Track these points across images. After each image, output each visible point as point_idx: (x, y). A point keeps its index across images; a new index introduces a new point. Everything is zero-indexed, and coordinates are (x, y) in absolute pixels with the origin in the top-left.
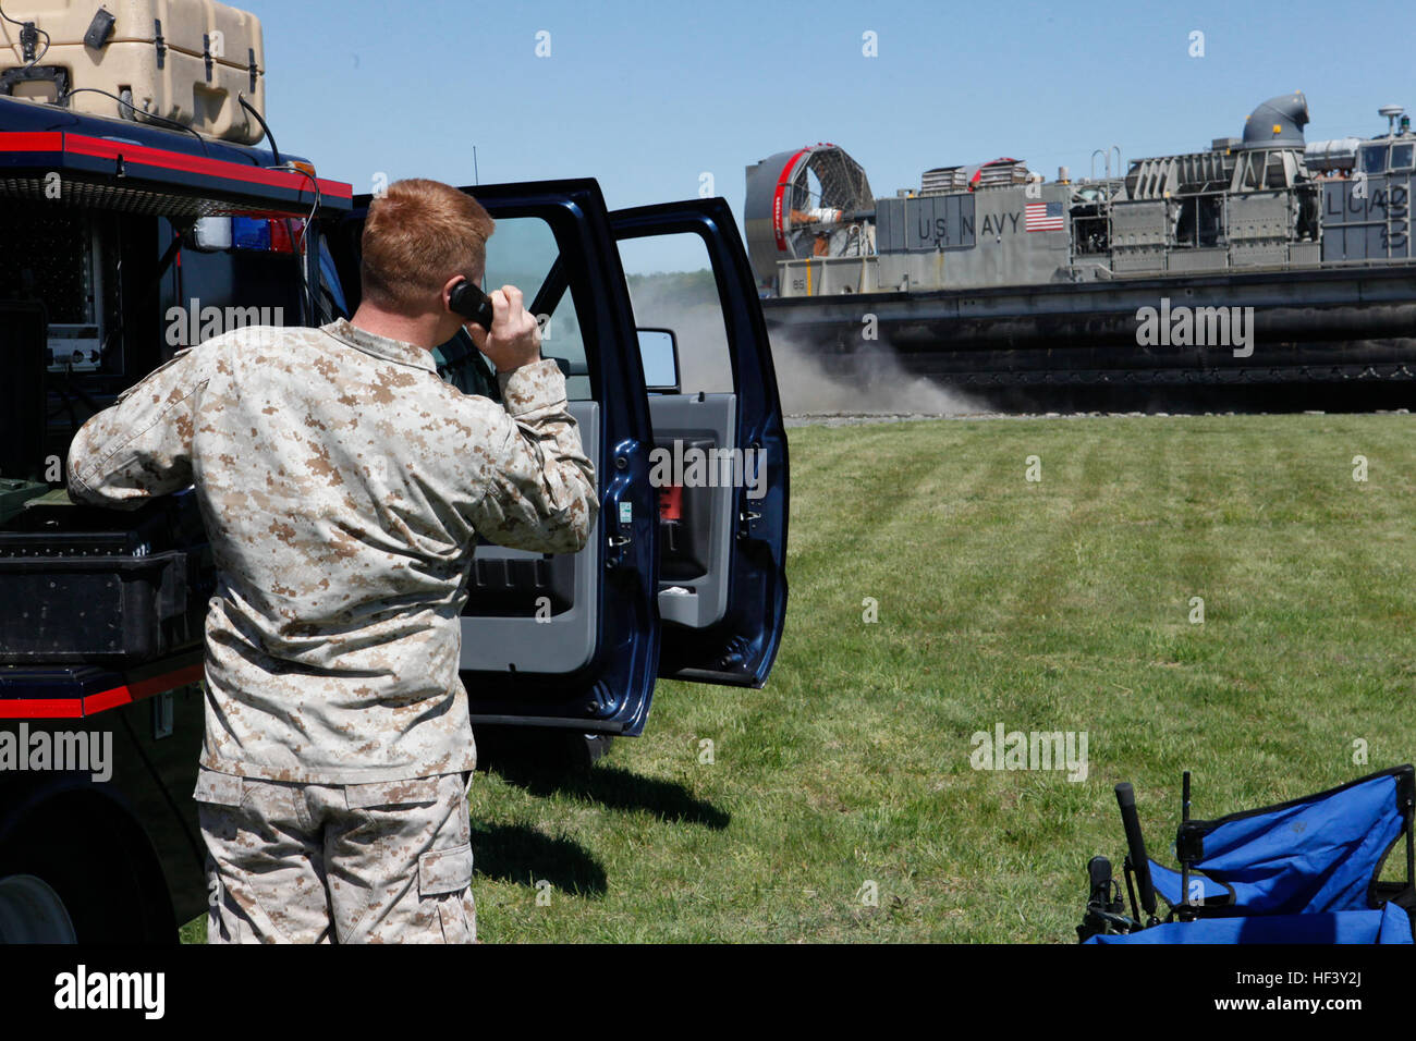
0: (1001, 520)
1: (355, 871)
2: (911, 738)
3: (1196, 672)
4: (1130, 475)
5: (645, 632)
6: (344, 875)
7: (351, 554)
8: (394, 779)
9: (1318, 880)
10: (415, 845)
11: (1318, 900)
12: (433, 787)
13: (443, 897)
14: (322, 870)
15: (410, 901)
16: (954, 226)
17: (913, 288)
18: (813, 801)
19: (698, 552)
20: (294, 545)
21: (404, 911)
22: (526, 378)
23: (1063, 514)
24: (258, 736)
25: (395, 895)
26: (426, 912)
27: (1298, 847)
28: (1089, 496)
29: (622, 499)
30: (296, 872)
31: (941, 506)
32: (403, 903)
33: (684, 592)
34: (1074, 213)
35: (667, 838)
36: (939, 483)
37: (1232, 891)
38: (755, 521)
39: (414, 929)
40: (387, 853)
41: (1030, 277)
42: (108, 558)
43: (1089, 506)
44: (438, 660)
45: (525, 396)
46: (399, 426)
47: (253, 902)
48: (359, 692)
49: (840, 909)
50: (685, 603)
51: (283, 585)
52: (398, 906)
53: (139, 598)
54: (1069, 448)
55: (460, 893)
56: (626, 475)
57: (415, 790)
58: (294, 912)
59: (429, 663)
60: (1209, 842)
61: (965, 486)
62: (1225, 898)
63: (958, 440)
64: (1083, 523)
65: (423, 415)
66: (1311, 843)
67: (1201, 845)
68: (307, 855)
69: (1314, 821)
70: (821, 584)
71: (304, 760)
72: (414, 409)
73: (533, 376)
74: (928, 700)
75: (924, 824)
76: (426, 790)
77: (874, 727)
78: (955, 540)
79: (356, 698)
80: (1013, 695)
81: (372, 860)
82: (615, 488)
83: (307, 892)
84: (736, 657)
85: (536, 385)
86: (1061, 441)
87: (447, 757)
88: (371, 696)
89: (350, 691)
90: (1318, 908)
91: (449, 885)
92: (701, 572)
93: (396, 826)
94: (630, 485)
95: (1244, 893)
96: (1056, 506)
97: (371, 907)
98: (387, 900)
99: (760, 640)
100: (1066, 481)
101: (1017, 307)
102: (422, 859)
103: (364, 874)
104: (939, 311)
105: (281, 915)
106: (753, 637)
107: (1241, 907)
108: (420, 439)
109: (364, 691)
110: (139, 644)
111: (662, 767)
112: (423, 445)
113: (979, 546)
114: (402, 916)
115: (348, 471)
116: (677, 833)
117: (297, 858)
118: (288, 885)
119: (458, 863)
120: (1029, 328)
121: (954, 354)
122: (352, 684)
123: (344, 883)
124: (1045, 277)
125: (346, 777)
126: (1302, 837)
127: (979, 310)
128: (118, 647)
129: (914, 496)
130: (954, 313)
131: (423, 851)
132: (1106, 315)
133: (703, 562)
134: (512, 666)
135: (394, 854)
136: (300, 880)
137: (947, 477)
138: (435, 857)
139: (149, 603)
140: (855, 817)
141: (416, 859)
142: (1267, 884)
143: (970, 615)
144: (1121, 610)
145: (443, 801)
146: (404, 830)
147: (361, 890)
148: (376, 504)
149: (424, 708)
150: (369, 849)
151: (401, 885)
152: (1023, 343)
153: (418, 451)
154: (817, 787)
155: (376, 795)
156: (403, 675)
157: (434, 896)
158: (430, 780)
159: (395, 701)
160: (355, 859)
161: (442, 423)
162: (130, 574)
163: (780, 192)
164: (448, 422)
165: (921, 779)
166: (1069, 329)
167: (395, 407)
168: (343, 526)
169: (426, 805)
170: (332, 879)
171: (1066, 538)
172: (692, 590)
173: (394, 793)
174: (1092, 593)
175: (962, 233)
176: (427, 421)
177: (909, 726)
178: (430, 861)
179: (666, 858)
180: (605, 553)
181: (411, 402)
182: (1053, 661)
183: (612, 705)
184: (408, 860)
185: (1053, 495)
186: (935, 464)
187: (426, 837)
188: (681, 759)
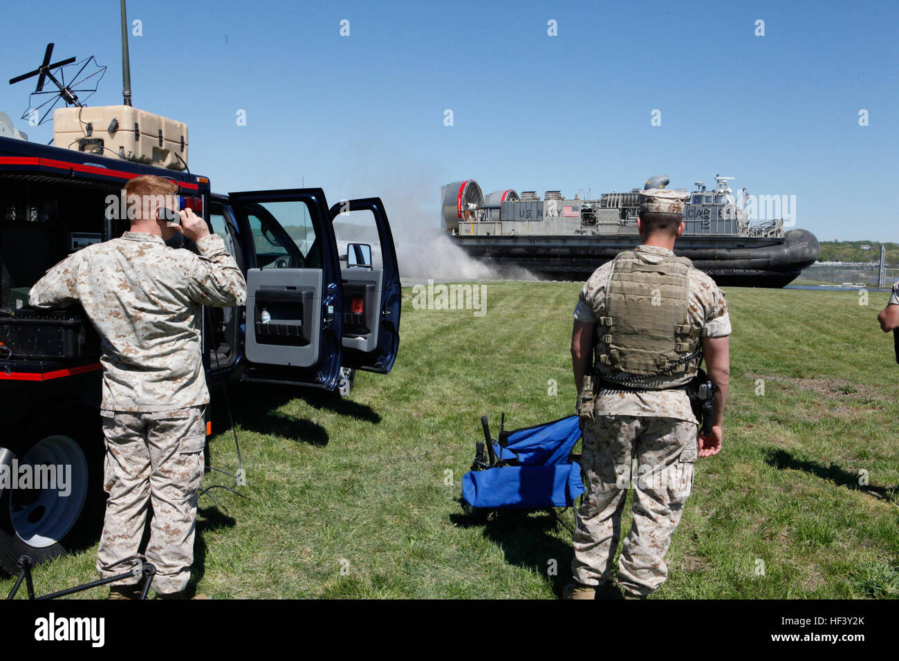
0: (523, 316)
1: (156, 443)
2: (459, 392)
3: (568, 372)
4: (570, 302)
5: (337, 353)
6: (153, 445)
7: (140, 319)
8: (171, 409)
9: (550, 452)
10: (179, 434)
11: (550, 461)
12: (187, 412)
13: (190, 454)
14: (147, 442)
15: (176, 455)
16: (534, 213)
17: (516, 234)
18: (414, 414)
19: (368, 326)
20: (121, 318)
21: (173, 459)
22: (204, 242)
23: (545, 315)
24: (120, 395)
25: (170, 453)
26: (182, 459)
27: (543, 441)
28: (555, 309)
29: (329, 305)
30: (135, 443)
31: (504, 311)
32: (174, 456)
33: (363, 339)
34: (582, 211)
35: (356, 425)
36: (505, 303)
37: (518, 457)
38: (388, 314)
39: (177, 465)
40: (168, 437)
41: (565, 233)
42: (59, 321)
43: (553, 313)
44: (189, 362)
45: (205, 249)
46: (148, 263)
47: (119, 453)
48: (157, 376)
49: (408, 454)
50: (363, 343)
51: (120, 334)
52: (172, 457)
53: (70, 336)
54: (553, 292)
55: (198, 453)
56: (332, 296)
57: (179, 413)
58: (134, 458)
59: (185, 363)
60: (510, 439)
61: (513, 304)
62: (515, 459)
63: (516, 289)
64: (550, 319)
65: (157, 257)
66: (547, 440)
67: (507, 440)
68: (140, 437)
69: (549, 432)
70: (450, 336)
71: (137, 403)
72: (153, 256)
73: (207, 241)
74: (469, 379)
75: (451, 423)
76: (184, 413)
77: (448, 388)
78: (504, 322)
79: (156, 378)
80: (502, 378)
81: (163, 439)
82: (327, 301)
83: (139, 451)
84: (381, 363)
85: (208, 244)
86: (551, 290)
87: (195, 399)
88: (162, 377)
89: (153, 376)
90: (550, 463)
91: (192, 449)
92: (369, 332)
93: (172, 427)
94: (333, 300)
95: (522, 457)
96: (543, 312)
97: (162, 457)
98: (167, 455)
99: (389, 357)
100: (548, 304)
101: (560, 243)
102: (181, 440)
103: (159, 444)
104: (527, 243)
105: (129, 459)
106: (387, 356)
107: (521, 463)
108: (157, 266)
109: (159, 376)
110: (70, 353)
111: (365, 400)
112: (159, 268)
113: (511, 325)
114: (173, 461)
115: (133, 286)
116: (358, 424)
117: (136, 438)
118: (132, 448)
119: (197, 442)
120: (567, 251)
121: (535, 259)
122: (154, 374)
123: (153, 447)
124: (572, 233)
125: (152, 409)
126: (544, 437)
127: (543, 243)
128: (62, 354)
129: (496, 307)
130: (532, 244)
131: (182, 437)
132: (598, 248)
133: (369, 328)
134: (289, 364)
135: (171, 437)
136: (137, 446)
137: (508, 301)
138: (186, 439)
139: (75, 338)
140: (426, 421)
141: (178, 440)
142: (531, 454)
143: (498, 349)
144: (551, 349)
145: (191, 418)
146: (175, 428)
147: (159, 450)
148: (146, 295)
149: (185, 381)
150: (161, 435)
151: (172, 449)
152: (563, 256)
153: (157, 271)
154: (417, 409)
155: (163, 415)
156: (173, 369)
157: (186, 454)
158: (186, 409)
159: (172, 378)
160: (157, 439)
161: (165, 259)
162: (66, 327)
163: (460, 196)
164: (167, 258)
165: (457, 407)
166: (582, 252)
167: (146, 256)
168: (135, 308)
169: (184, 419)
170: (150, 445)
171: (542, 323)
172: (365, 338)
173: (171, 414)
174: (543, 343)
175: (538, 215)
176: (159, 259)
177: (460, 388)
178: (184, 440)
179: (352, 434)
180: (322, 324)
181: (151, 254)
182: (519, 367)
183: (324, 379)
184: (175, 440)
185: (543, 308)
186: (506, 296)
187: (183, 431)
188: (373, 397)
